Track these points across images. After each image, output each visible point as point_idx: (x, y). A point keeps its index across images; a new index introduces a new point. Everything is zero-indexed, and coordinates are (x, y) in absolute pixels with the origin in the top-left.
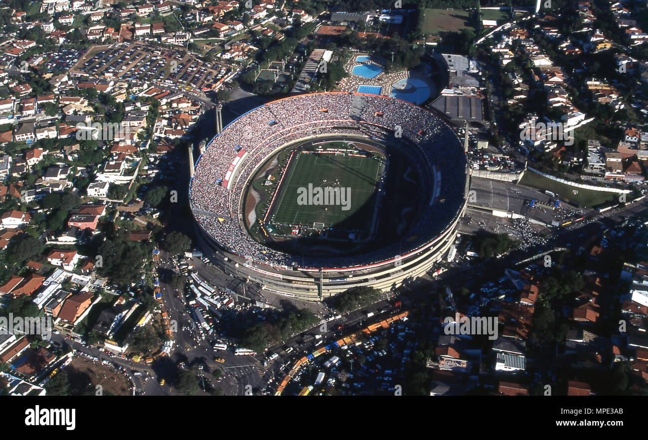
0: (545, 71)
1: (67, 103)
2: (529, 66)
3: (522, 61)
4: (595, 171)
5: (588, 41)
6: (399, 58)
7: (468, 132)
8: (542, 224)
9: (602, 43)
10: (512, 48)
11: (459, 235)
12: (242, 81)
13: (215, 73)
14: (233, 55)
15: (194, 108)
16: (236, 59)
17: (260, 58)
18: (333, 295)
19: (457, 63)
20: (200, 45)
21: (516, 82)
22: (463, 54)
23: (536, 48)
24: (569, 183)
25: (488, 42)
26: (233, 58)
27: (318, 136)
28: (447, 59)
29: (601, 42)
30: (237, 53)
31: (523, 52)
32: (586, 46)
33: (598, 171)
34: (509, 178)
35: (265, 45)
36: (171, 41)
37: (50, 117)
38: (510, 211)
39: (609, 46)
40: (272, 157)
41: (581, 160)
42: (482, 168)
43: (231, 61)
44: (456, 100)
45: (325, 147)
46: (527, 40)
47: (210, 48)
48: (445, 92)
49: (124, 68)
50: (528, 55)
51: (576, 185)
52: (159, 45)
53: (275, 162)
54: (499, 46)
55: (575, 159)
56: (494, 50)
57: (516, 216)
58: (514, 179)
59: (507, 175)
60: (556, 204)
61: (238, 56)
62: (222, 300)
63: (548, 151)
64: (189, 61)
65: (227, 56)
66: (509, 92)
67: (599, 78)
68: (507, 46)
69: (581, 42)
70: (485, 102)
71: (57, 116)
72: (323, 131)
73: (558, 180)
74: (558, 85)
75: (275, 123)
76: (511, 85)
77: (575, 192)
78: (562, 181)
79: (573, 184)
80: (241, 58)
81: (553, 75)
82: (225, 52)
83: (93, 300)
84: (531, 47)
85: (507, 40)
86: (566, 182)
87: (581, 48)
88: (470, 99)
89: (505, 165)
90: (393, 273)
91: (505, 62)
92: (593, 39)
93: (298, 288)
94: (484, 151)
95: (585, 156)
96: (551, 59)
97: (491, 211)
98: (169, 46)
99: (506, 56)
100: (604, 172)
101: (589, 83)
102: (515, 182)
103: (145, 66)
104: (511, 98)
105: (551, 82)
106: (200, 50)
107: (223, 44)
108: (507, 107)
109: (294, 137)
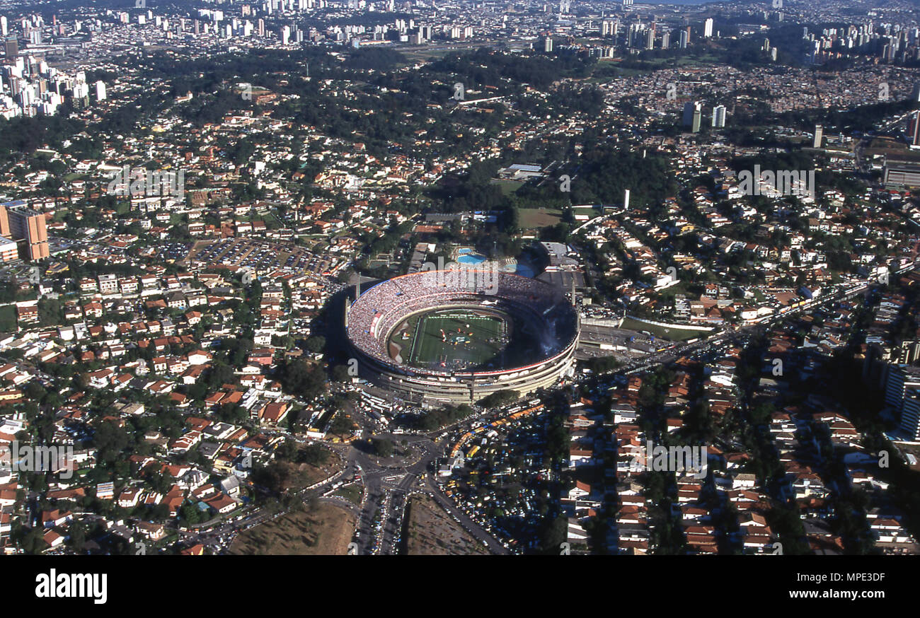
0: (637, 251)
1: (205, 279)
2: (622, 247)
3: (615, 245)
4: (682, 316)
5: (674, 226)
6: (501, 247)
7: (574, 295)
8: (641, 352)
9: (686, 227)
10: (605, 235)
11: (575, 361)
12: (357, 267)
13: (328, 263)
14: (342, 248)
15: (320, 287)
16: (344, 251)
17: (367, 251)
18: (482, 398)
19: (556, 249)
20: (306, 240)
21: (611, 259)
22: (561, 242)
23: (627, 234)
24: (661, 324)
25: (582, 232)
26: (342, 250)
27: (439, 307)
28: (547, 246)
29: (685, 225)
30: (344, 246)
31: (615, 238)
32: (671, 230)
33: (685, 316)
34: (613, 324)
35: (370, 241)
36: (276, 236)
37: (194, 290)
38: (615, 345)
39: (692, 228)
40: (402, 322)
41: (670, 308)
42: (588, 316)
43: (338, 254)
44: (560, 274)
45: (448, 314)
46: (618, 228)
47: (316, 243)
48: (549, 269)
49: (238, 258)
50: (620, 240)
51: (667, 325)
52: (264, 240)
53: (406, 324)
54: (593, 233)
55: (665, 307)
56: (588, 237)
57: (620, 348)
58: (616, 324)
59: (609, 321)
60: (652, 339)
61: (345, 248)
62: (393, 406)
63: (642, 303)
64: (299, 253)
65: (335, 249)
66: (605, 266)
67: (684, 252)
68: (600, 233)
69: (668, 228)
70: (586, 275)
71: (200, 289)
72: (441, 303)
73: (652, 323)
74: (649, 259)
75: (402, 295)
76: (606, 262)
77: (667, 331)
78: (656, 323)
79: (665, 325)
80: (348, 251)
81: (644, 252)
82: (332, 246)
83: (288, 407)
84: (622, 233)
85: (599, 229)
86: (659, 324)
87: (668, 232)
88: (571, 273)
89: (607, 315)
90: (528, 380)
91: (599, 246)
92: (678, 224)
93: (453, 393)
94: (588, 306)
95: (673, 304)
96: (641, 242)
97: (599, 345)
98: (275, 241)
99: (600, 241)
100: (689, 316)
101: (675, 256)
102: (617, 327)
103: (258, 257)
104: (608, 270)
105: (642, 258)
106: (307, 245)
107: (328, 240)
108: (605, 278)
109: (419, 307)
